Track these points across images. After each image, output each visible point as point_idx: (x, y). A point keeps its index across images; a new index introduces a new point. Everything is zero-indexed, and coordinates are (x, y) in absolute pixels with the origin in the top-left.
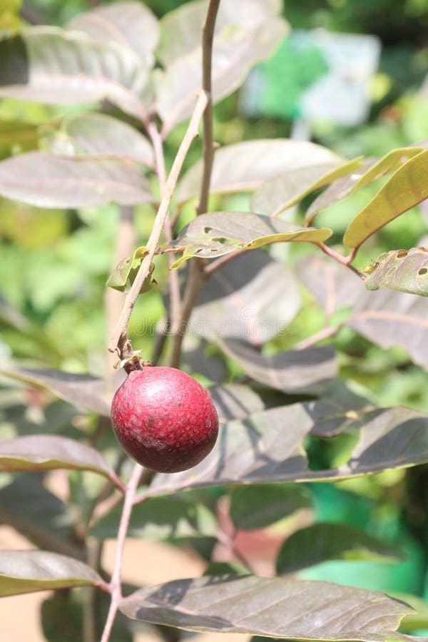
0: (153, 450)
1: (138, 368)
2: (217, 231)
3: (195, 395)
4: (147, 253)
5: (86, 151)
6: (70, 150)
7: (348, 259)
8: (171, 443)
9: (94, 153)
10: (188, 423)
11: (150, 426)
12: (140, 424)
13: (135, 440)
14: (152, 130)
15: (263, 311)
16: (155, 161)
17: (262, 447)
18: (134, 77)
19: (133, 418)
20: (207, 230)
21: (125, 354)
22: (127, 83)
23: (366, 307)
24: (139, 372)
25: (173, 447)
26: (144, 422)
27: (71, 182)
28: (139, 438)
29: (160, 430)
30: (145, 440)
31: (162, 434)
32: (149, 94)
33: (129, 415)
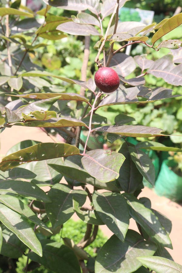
0: (104, 86)
1: (101, 67)
2: (120, 37)
3: (115, 73)
4: (104, 40)
5: (83, 22)
6: (79, 22)
7: (152, 46)
8: (109, 84)
9: (85, 23)
10: (113, 80)
11: (104, 80)
12: (102, 80)
13: (100, 84)
14: (99, 18)
15: (126, 69)
16: (100, 26)
17: (127, 97)
18: (95, 4)
19: (100, 78)
20: (117, 37)
21: (98, 63)
22: (93, 6)
23: (153, 69)
24: (101, 68)
25: (109, 86)
26: (103, 79)
27: (80, 30)
28: (101, 83)
29: (106, 81)
30: (103, 83)
31: (107, 82)
32: (99, 8)
33: (99, 77)
